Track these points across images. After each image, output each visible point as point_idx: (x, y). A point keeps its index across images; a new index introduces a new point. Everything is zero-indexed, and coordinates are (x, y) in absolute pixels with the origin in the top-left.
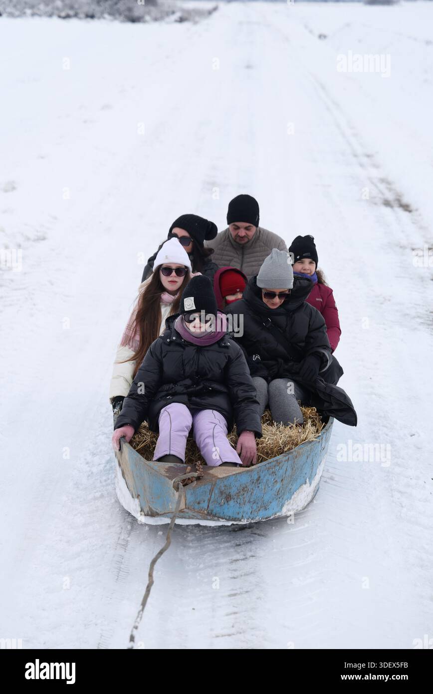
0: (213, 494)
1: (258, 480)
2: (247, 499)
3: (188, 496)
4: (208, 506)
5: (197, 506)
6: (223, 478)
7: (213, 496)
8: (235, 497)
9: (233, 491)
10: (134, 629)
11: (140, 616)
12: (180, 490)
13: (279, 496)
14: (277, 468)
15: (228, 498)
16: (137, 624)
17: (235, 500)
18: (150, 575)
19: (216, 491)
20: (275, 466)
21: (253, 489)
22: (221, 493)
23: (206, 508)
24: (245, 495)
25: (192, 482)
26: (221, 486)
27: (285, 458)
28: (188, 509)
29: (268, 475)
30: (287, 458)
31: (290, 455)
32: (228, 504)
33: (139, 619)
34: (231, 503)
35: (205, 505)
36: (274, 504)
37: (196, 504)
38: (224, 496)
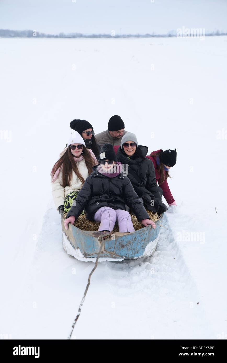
0: (116, 244)
1: (135, 239)
2: (130, 248)
3: (106, 245)
4: (114, 250)
5: (109, 250)
6: (121, 237)
7: (116, 245)
8: (125, 246)
9: (125, 243)
10: (81, 306)
11: (83, 299)
12: (102, 241)
13: (143, 247)
14: (143, 234)
15: (123, 246)
16: (82, 303)
17: (125, 248)
18: (89, 280)
19: (118, 243)
20: (142, 233)
21: (133, 243)
22: (120, 244)
23: (113, 251)
24: (130, 245)
25: (107, 238)
26: (119, 241)
27: (146, 229)
28: (105, 251)
29: (139, 237)
30: (147, 229)
31: (148, 228)
32: (122, 250)
33: (83, 301)
34: (124, 249)
35: (112, 249)
36: (141, 251)
37: (109, 249)
38: (121, 245)
